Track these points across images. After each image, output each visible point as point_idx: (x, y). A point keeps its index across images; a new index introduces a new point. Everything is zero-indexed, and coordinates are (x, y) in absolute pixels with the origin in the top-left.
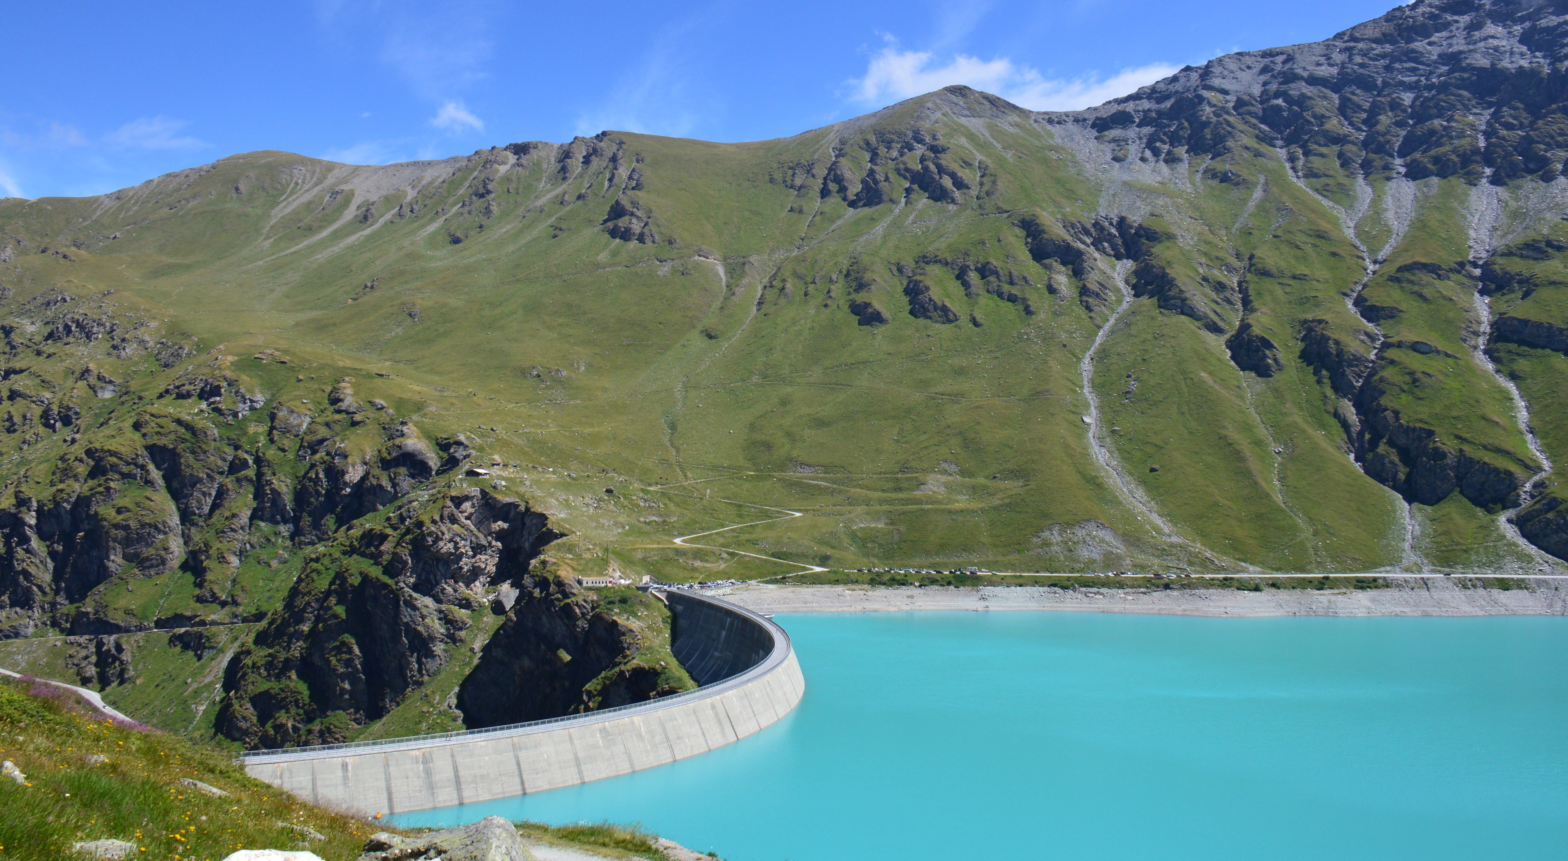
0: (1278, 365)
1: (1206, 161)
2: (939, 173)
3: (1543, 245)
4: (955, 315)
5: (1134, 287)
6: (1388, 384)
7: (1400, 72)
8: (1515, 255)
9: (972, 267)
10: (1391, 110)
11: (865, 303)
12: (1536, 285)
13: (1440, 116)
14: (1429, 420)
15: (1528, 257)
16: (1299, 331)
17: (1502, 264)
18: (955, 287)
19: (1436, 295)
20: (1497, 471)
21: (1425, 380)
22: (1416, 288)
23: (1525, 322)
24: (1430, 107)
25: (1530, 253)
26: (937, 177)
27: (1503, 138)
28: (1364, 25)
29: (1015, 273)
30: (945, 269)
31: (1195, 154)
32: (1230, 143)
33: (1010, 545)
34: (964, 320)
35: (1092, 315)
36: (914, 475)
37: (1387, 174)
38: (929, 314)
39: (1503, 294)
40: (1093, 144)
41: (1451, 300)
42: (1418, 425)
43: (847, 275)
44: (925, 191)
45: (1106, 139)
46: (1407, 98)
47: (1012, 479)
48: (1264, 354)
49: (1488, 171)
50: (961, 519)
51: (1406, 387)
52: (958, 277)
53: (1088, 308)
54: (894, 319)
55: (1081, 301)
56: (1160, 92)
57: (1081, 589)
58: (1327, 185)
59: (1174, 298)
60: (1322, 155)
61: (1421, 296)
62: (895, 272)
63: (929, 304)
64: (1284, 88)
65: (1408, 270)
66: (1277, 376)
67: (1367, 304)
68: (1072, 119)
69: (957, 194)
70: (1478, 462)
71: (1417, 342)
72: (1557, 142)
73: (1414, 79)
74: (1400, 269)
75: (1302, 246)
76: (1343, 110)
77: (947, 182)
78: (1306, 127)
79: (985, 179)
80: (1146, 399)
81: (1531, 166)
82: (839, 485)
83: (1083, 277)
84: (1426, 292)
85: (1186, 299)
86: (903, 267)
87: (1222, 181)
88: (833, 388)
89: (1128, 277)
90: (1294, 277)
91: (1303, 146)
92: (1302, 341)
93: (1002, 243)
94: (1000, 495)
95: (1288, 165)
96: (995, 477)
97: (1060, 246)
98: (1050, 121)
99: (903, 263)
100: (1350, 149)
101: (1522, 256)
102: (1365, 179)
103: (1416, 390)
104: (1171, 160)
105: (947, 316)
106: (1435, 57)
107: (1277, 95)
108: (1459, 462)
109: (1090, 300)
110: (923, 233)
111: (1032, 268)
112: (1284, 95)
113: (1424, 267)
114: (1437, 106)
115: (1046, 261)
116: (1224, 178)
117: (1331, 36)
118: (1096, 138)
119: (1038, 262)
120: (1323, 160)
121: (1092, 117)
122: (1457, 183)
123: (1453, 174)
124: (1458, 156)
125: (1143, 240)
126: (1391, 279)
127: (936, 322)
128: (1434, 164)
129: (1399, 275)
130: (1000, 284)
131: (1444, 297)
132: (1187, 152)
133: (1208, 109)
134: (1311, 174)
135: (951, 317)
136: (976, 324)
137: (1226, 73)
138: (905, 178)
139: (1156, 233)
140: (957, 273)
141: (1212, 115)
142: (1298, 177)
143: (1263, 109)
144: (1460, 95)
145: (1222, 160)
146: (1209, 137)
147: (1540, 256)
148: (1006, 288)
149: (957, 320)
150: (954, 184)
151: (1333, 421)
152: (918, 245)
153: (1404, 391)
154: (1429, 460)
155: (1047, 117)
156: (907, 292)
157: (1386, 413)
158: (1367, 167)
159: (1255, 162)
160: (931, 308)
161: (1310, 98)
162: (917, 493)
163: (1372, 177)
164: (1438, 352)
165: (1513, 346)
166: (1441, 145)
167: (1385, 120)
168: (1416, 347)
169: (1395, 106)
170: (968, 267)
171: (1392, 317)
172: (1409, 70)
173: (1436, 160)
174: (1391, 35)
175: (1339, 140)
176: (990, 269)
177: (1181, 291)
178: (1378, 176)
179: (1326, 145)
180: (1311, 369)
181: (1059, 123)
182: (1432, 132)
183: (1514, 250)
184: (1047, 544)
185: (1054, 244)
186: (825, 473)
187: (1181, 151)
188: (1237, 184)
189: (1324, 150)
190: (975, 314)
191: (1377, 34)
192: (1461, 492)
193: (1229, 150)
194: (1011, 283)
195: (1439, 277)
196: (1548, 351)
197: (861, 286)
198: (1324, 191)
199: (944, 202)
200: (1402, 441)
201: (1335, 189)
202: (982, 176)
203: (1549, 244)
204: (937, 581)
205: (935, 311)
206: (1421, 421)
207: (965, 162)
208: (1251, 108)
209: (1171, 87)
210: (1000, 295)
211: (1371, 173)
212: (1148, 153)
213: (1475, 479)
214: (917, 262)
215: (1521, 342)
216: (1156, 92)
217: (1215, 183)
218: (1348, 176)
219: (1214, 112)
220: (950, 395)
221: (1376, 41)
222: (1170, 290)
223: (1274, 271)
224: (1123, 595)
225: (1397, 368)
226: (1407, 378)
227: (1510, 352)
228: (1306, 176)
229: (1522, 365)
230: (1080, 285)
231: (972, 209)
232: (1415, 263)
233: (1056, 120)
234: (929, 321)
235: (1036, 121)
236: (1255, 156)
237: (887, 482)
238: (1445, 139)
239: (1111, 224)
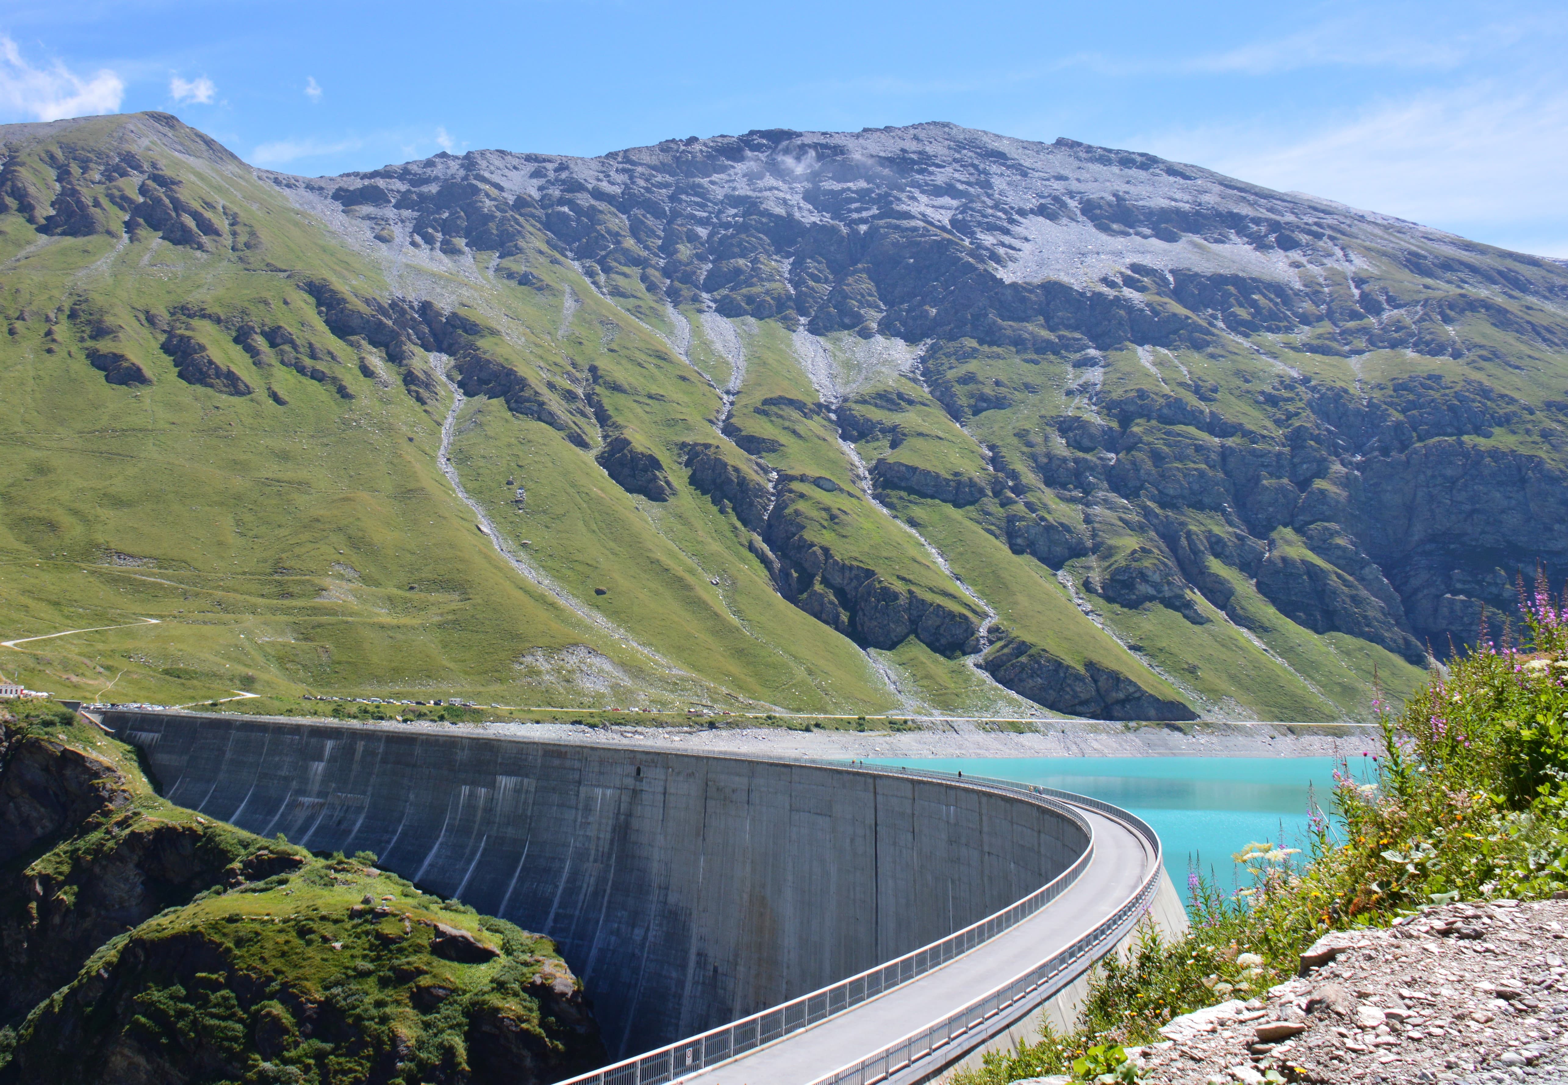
0: (671, 489)
1: (493, 259)
2: (176, 209)
3: (895, 397)
4: (247, 386)
5: (461, 385)
6: (806, 518)
7: (689, 203)
8: (870, 403)
9: (258, 331)
10: (689, 242)
11: (115, 355)
12: (904, 435)
13: (743, 256)
14: (861, 558)
15: (882, 407)
16: (680, 456)
17: (859, 410)
18: (236, 352)
19: (810, 434)
20: (951, 615)
21: (843, 517)
22: (787, 424)
23: (914, 469)
24: (732, 245)
25: (884, 404)
26: (174, 214)
27: (813, 289)
28: (639, 150)
29: (317, 345)
30: (217, 327)
31: (478, 249)
32: (521, 243)
33: (486, 672)
34: (260, 393)
35: (428, 408)
36: (307, 577)
37: (697, 306)
38: (209, 380)
39: (867, 442)
40: (342, 217)
41: (824, 440)
42: (855, 563)
43: (73, 315)
44: (155, 230)
45: (357, 214)
46: (703, 232)
47: (438, 591)
48: (655, 475)
49: (803, 320)
50: (399, 636)
51: (825, 524)
52: (237, 341)
53: (420, 399)
54: (159, 380)
55: (409, 391)
56: (415, 175)
57: (613, 727)
58: (640, 307)
59: (528, 400)
60: (625, 275)
61: (794, 432)
62: (144, 322)
63: (209, 368)
64: (568, 196)
65: (774, 405)
66: (672, 500)
67: (743, 433)
68: (304, 185)
69: (204, 239)
70: (931, 605)
71: (820, 478)
72: (867, 301)
73: (705, 214)
74: (766, 402)
75: (645, 365)
76: (636, 230)
77: (189, 222)
78: (601, 242)
79: (237, 228)
80: (544, 512)
81: (847, 321)
82: (187, 584)
83: (405, 362)
84: (800, 429)
85: (543, 403)
86: (154, 316)
87: (520, 283)
88: (109, 459)
89: (449, 371)
90: (650, 397)
91: (601, 262)
92: (686, 466)
93: (291, 306)
94: (434, 610)
95: (588, 280)
96: (412, 588)
97: (368, 321)
98: (277, 181)
99: (153, 311)
100: (655, 275)
101: (876, 405)
102: (675, 307)
103: (836, 527)
104: (450, 250)
105: (235, 386)
106: (720, 197)
107: (561, 202)
108: (910, 603)
109: (421, 390)
110: (170, 279)
111: (334, 343)
112: (571, 203)
113: (791, 402)
114: (740, 245)
115: (353, 338)
116: (524, 280)
117: (603, 154)
118: (343, 211)
119: (340, 338)
120: (627, 280)
121: (332, 188)
122: (775, 325)
123: (769, 317)
124: (772, 298)
125: (460, 331)
126: (757, 411)
127: (221, 392)
128: (748, 304)
129: (766, 408)
130: (299, 356)
131: (819, 437)
132: (467, 245)
133: (488, 202)
134: (617, 292)
135: (242, 387)
136: (276, 398)
137: (492, 168)
138: (122, 208)
139: (476, 325)
140: (234, 334)
141: (494, 209)
142: (603, 294)
143: (547, 215)
144: (761, 239)
145: (515, 261)
146: (495, 232)
147: (893, 407)
148: (308, 362)
149: (250, 393)
150: (198, 225)
151: (751, 556)
152: (169, 292)
153: (825, 527)
154: (878, 601)
155: (272, 176)
156: (166, 348)
157: (815, 548)
158: (673, 295)
159: (554, 269)
160: (212, 372)
161: (601, 212)
162: (318, 601)
163: (681, 306)
164: (841, 490)
165: (903, 494)
166: (752, 285)
167: (684, 251)
168: (818, 482)
169: (692, 237)
170: (253, 328)
171: (774, 451)
172: (697, 204)
173: (750, 300)
174: (670, 166)
175: (637, 262)
176: (283, 335)
177: (536, 393)
178: (688, 307)
179: (626, 265)
180: (708, 497)
181: (289, 186)
182: (738, 271)
183: (867, 398)
184: (533, 672)
185: (362, 317)
186: (160, 568)
187: (460, 242)
188: (540, 289)
189: (626, 269)
190: (276, 388)
191: (654, 161)
192: (917, 637)
193: (520, 250)
194: (313, 356)
195: (805, 415)
196: (937, 501)
197: (100, 331)
198: (637, 311)
199: (188, 247)
200: (837, 580)
201: (648, 312)
202: (232, 225)
203: (900, 396)
204: (425, 714)
205: (218, 377)
206: (856, 559)
207: (206, 203)
208: (534, 211)
209: (428, 170)
210: (301, 370)
211: (681, 302)
212: (418, 239)
213: (930, 622)
214: (172, 314)
215: (911, 490)
216: (409, 173)
217: (513, 284)
218: (657, 302)
219: (496, 206)
220: (289, 482)
221: (654, 168)
222: (522, 390)
223: (626, 387)
224: (666, 736)
225: (810, 502)
226: (824, 514)
227: (901, 498)
228: (611, 294)
229: (918, 512)
230: (403, 370)
231: (229, 260)
232: (781, 397)
233: (284, 182)
234: (210, 390)
235: (260, 178)
236: (551, 262)
237: (262, 584)
238: (755, 279)
239: (412, 307)
